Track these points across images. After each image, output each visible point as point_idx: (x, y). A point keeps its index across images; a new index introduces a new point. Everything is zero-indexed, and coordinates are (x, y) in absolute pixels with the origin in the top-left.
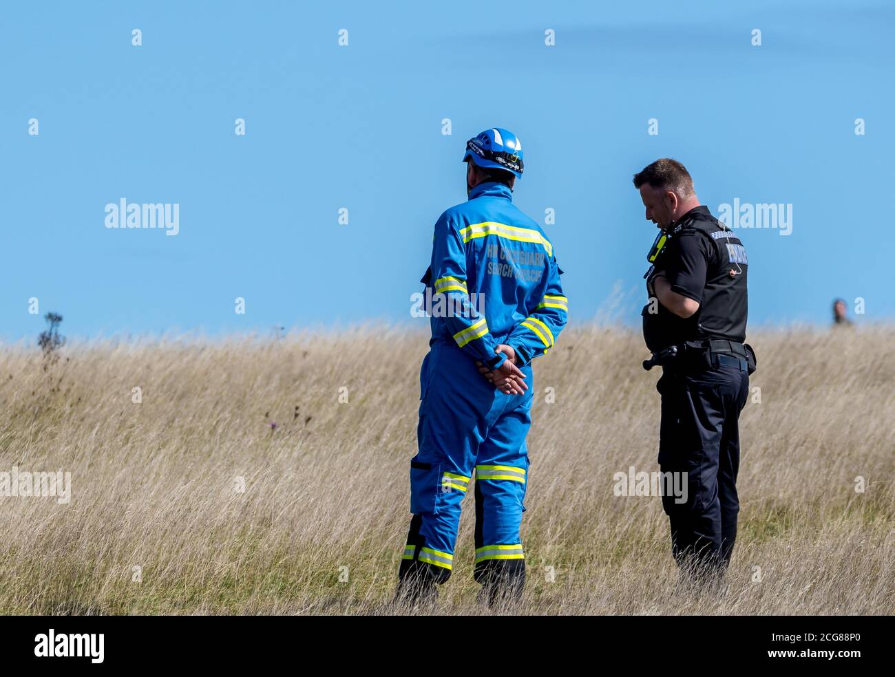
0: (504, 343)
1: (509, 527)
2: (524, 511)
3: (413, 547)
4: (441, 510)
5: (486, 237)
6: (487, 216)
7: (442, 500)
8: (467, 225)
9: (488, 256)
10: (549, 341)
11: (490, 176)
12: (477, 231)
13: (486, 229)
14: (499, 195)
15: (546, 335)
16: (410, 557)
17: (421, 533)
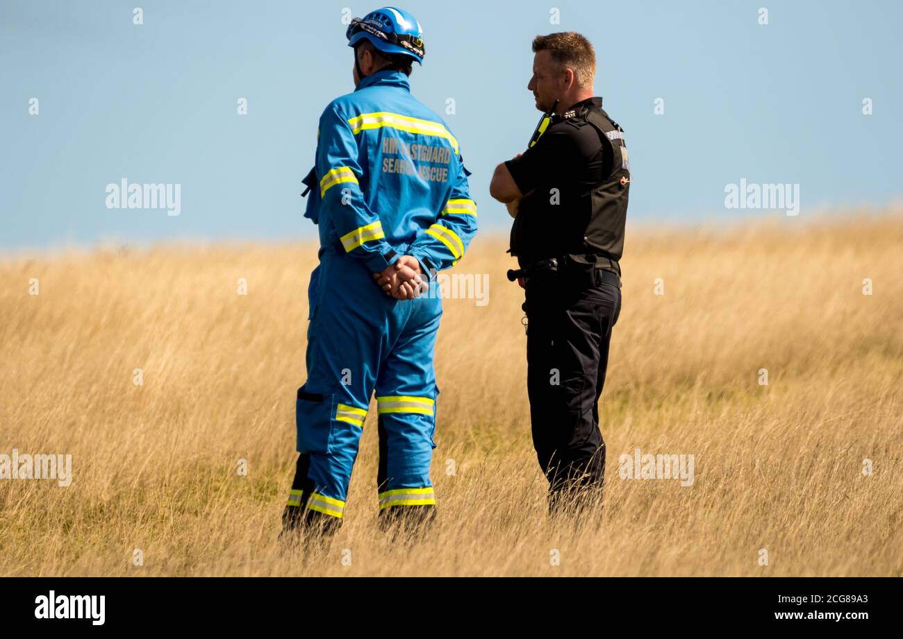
0: (406, 253)
1: (416, 467)
2: (434, 447)
3: (300, 493)
4: (335, 448)
5: (381, 129)
6: (380, 107)
7: (335, 438)
8: (358, 114)
9: (384, 151)
10: (459, 251)
11: (391, 63)
12: (370, 122)
13: (380, 120)
14: (396, 85)
15: (455, 244)
16: (297, 503)
17: (310, 476)
